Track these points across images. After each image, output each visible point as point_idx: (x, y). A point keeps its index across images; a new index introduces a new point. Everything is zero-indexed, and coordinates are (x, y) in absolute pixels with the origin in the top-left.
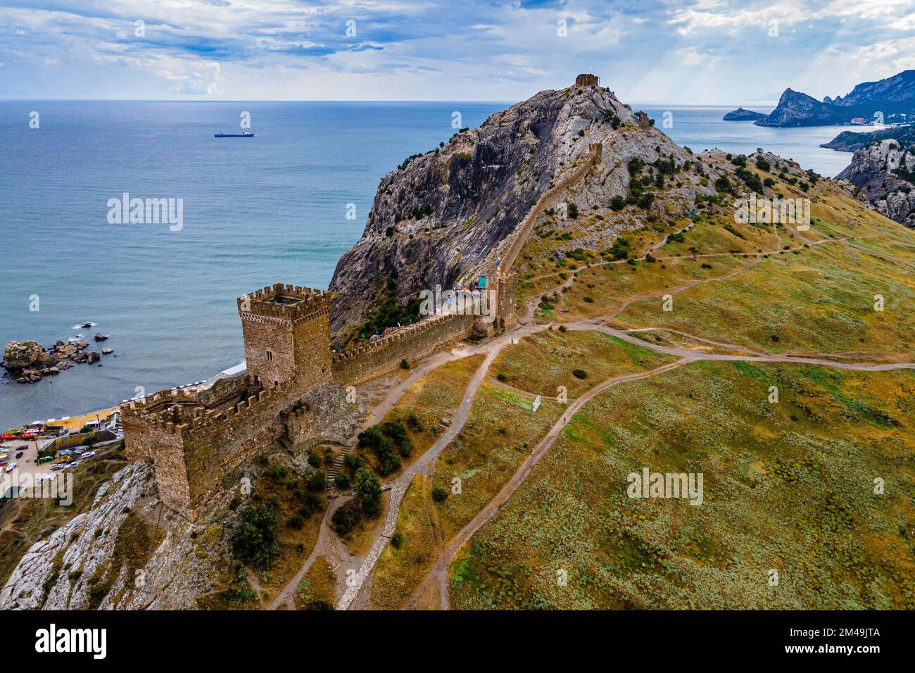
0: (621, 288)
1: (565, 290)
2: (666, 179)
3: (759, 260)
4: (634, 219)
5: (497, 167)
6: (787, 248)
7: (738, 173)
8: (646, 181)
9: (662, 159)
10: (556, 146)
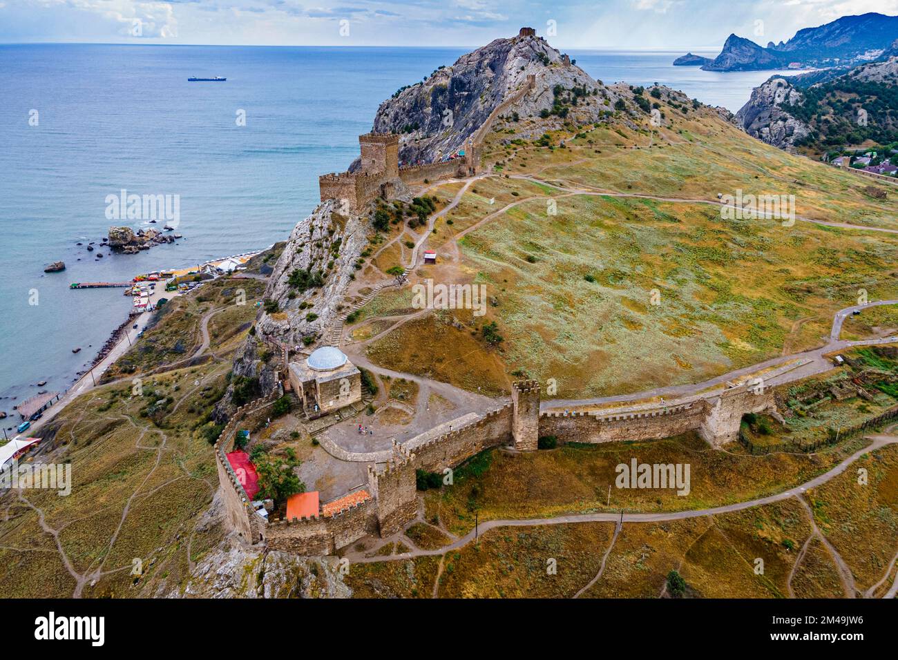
0: (543, 161)
1: (509, 160)
2: (579, 100)
3: (633, 150)
4: (555, 123)
5: (466, 93)
6: (656, 145)
7: (636, 99)
8: (565, 101)
9: (578, 87)
10: (506, 77)
